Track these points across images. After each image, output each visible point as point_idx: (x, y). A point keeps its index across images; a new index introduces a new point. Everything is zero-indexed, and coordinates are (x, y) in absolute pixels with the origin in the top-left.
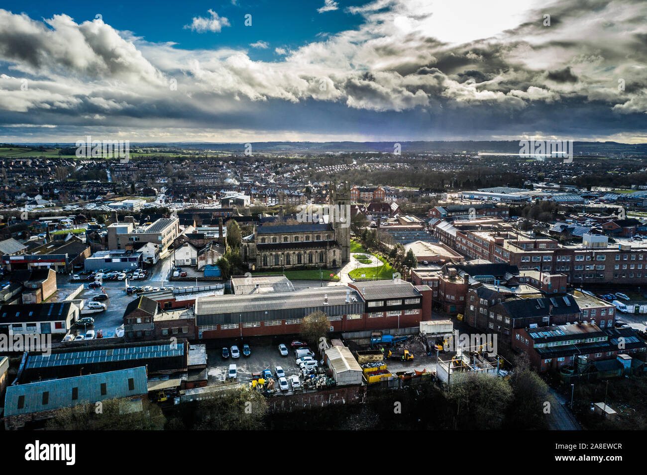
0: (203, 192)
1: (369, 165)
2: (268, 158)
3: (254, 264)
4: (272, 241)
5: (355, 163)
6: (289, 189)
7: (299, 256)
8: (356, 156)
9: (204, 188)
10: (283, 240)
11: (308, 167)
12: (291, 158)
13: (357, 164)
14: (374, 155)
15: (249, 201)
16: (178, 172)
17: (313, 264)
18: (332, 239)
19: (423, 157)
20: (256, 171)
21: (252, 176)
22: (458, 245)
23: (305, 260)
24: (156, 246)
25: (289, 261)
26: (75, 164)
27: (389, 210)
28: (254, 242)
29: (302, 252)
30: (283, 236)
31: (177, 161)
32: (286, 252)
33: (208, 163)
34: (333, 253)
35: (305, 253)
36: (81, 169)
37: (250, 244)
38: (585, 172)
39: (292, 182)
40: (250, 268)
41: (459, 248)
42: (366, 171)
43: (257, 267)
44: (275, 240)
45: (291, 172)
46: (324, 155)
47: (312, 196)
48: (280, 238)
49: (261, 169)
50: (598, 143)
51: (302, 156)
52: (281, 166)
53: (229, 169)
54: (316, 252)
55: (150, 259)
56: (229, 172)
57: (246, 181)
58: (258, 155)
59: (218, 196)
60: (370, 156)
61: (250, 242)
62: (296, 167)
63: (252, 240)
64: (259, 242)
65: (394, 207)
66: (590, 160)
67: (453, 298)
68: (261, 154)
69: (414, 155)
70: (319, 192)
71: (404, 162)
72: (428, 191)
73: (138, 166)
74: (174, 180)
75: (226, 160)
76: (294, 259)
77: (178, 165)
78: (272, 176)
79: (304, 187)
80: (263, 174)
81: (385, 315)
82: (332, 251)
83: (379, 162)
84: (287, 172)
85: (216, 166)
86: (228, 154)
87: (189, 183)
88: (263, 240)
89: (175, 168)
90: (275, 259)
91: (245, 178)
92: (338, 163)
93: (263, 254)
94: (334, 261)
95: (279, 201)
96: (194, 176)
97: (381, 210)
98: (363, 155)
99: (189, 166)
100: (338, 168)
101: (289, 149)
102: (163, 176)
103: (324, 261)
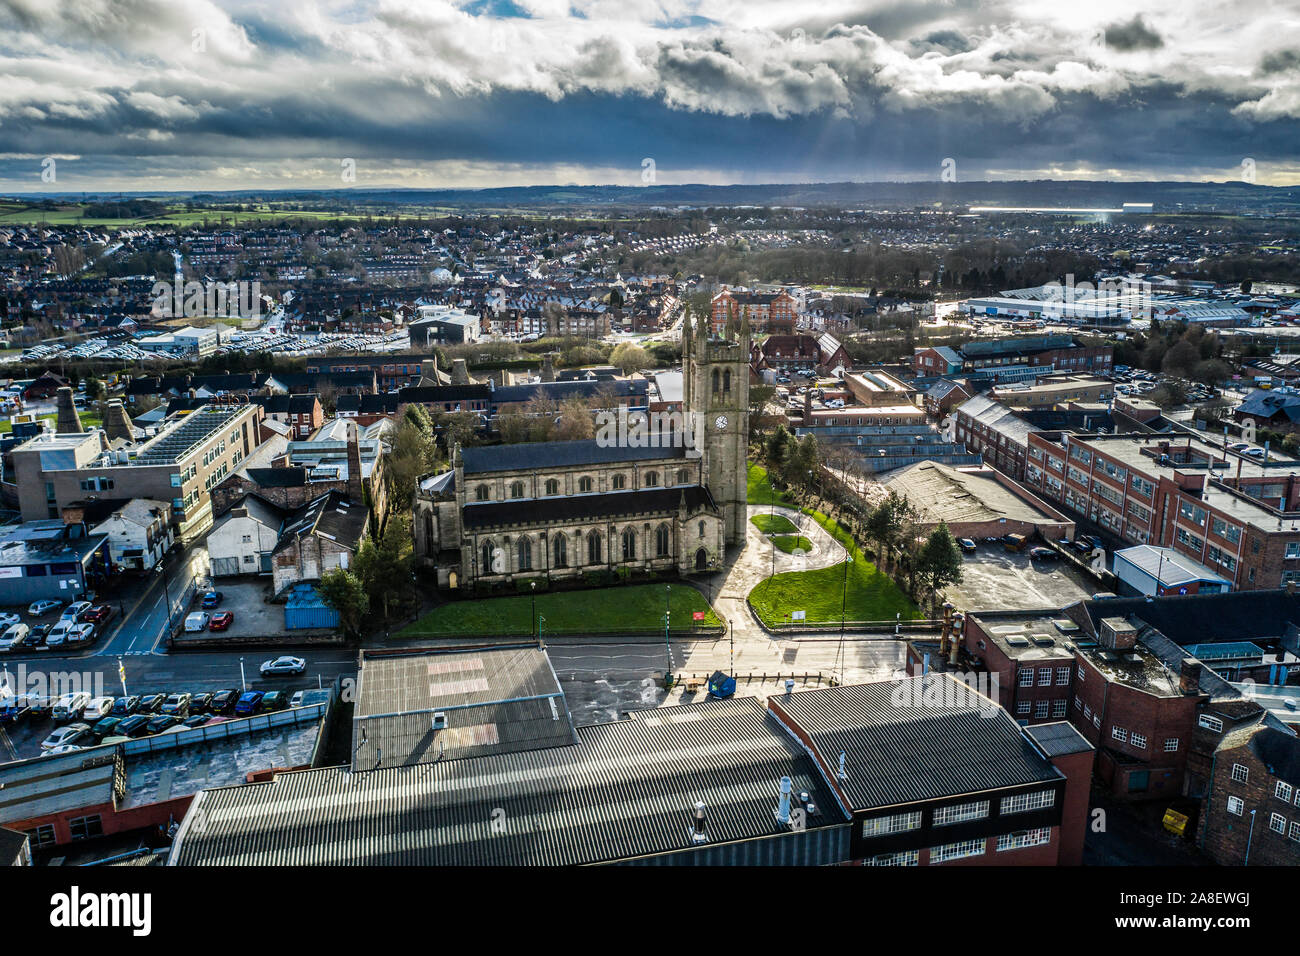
0: (373, 303)
1: (745, 236)
2: (528, 222)
3: (453, 570)
4: (509, 492)
5: (714, 229)
6: (571, 294)
7: (594, 541)
8: (716, 217)
9: (379, 294)
10: (543, 489)
11: (615, 242)
12: (578, 219)
13: (721, 232)
14: (753, 213)
15: (477, 328)
16: (330, 257)
17: (637, 564)
18: (693, 483)
19: (857, 216)
20: (503, 250)
21: (491, 262)
22: (1032, 469)
23: (612, 551)
24: (155, 513)
25: (564, 556)
26: (108, 238)
27: (816, 353)
28: (453, 499)
29: (604, 528)
30: (543, 479)
31: (332, 231)
32: (552, 532)
33: (399, 235)
34: (698, 530)
35: (612, 530)
36: (120, 249)
37: (443, 505)
38: (1210, 248)
39: (579, 278)
40: (441, 581)
41: (1037, 481)
42: (740, 249)
43: (464, 580)
44: (517, 489)
45: (578, 252)
46: (647, 214)
47: (624, 311)
48: (535, 485)
49: (512, 246)
50: (1211, 184)
51: (601, 217)
52: (556, 239)
53: (443, 245)
54: (647, 526)
55: (134, 554)
56: (443, 254)
57: (478, 274)
58: (509, 213)
59: (408, 313)
60: (746, 215)
61: (442, 499)
62: (590, 240)
63: (448, 492)
64: (471, 498)
65: (829, 344)
66: (1205, 220)
67: (1139, 741)
68: (516, 211)
69: (836, 212)
70: (642, 301)
71: (819, 228)
72: (892, 297)
73: (244, 241)
74: (319, 273)
75: (436, 227)
76: (577, 552)
77: (333, 239)
78: (536, 262)
79: (605, 290)
80: (517, 258)
81: (925, 858)
82: (694, 524)
83: (767, 227)
84: (569, 252)
85: (414, 241)
86: (443, 213)
87: (351, 279)
88: (483, 492)
89: (325, 246)
90: (520, 552)
91: (477, 267)
92: (679, 232)
93: (481, 538)
94: (702, 554)
95: (548, 326)
96: (366, 263)
97: (797, 353)
98: (731, 214)
99: (355, 242)
100: (680, 242)
101: (576, 202)
102: (298, 264)
103: (670, 554)
